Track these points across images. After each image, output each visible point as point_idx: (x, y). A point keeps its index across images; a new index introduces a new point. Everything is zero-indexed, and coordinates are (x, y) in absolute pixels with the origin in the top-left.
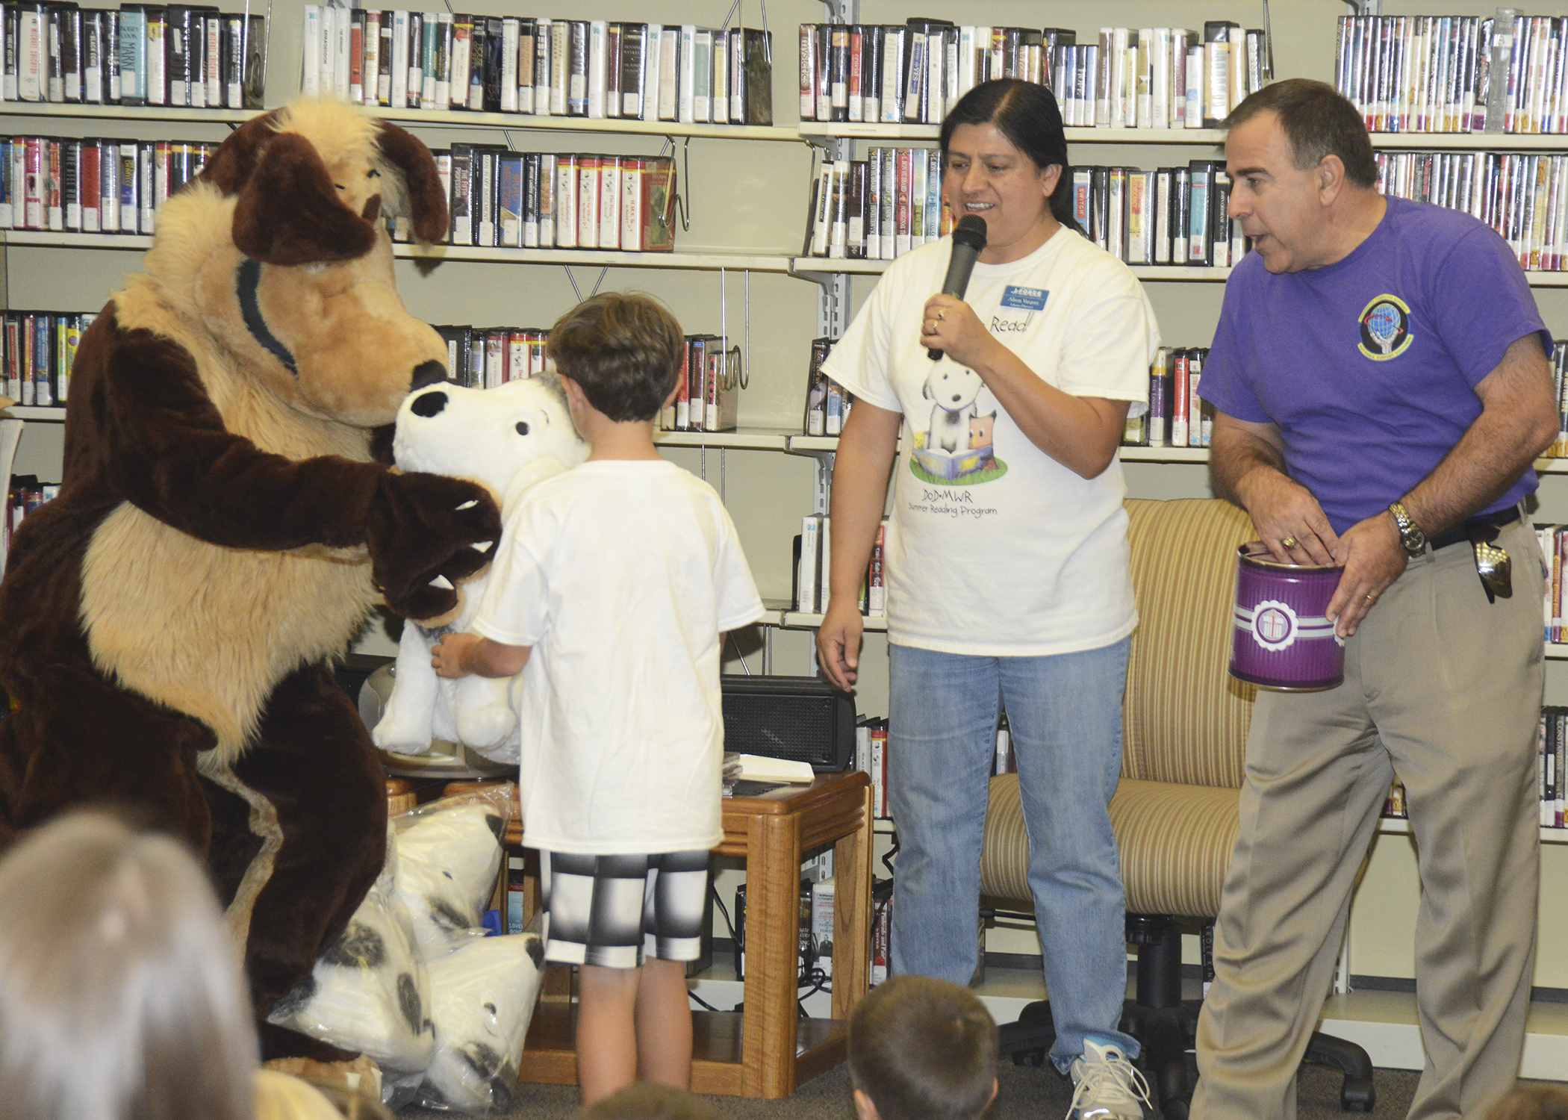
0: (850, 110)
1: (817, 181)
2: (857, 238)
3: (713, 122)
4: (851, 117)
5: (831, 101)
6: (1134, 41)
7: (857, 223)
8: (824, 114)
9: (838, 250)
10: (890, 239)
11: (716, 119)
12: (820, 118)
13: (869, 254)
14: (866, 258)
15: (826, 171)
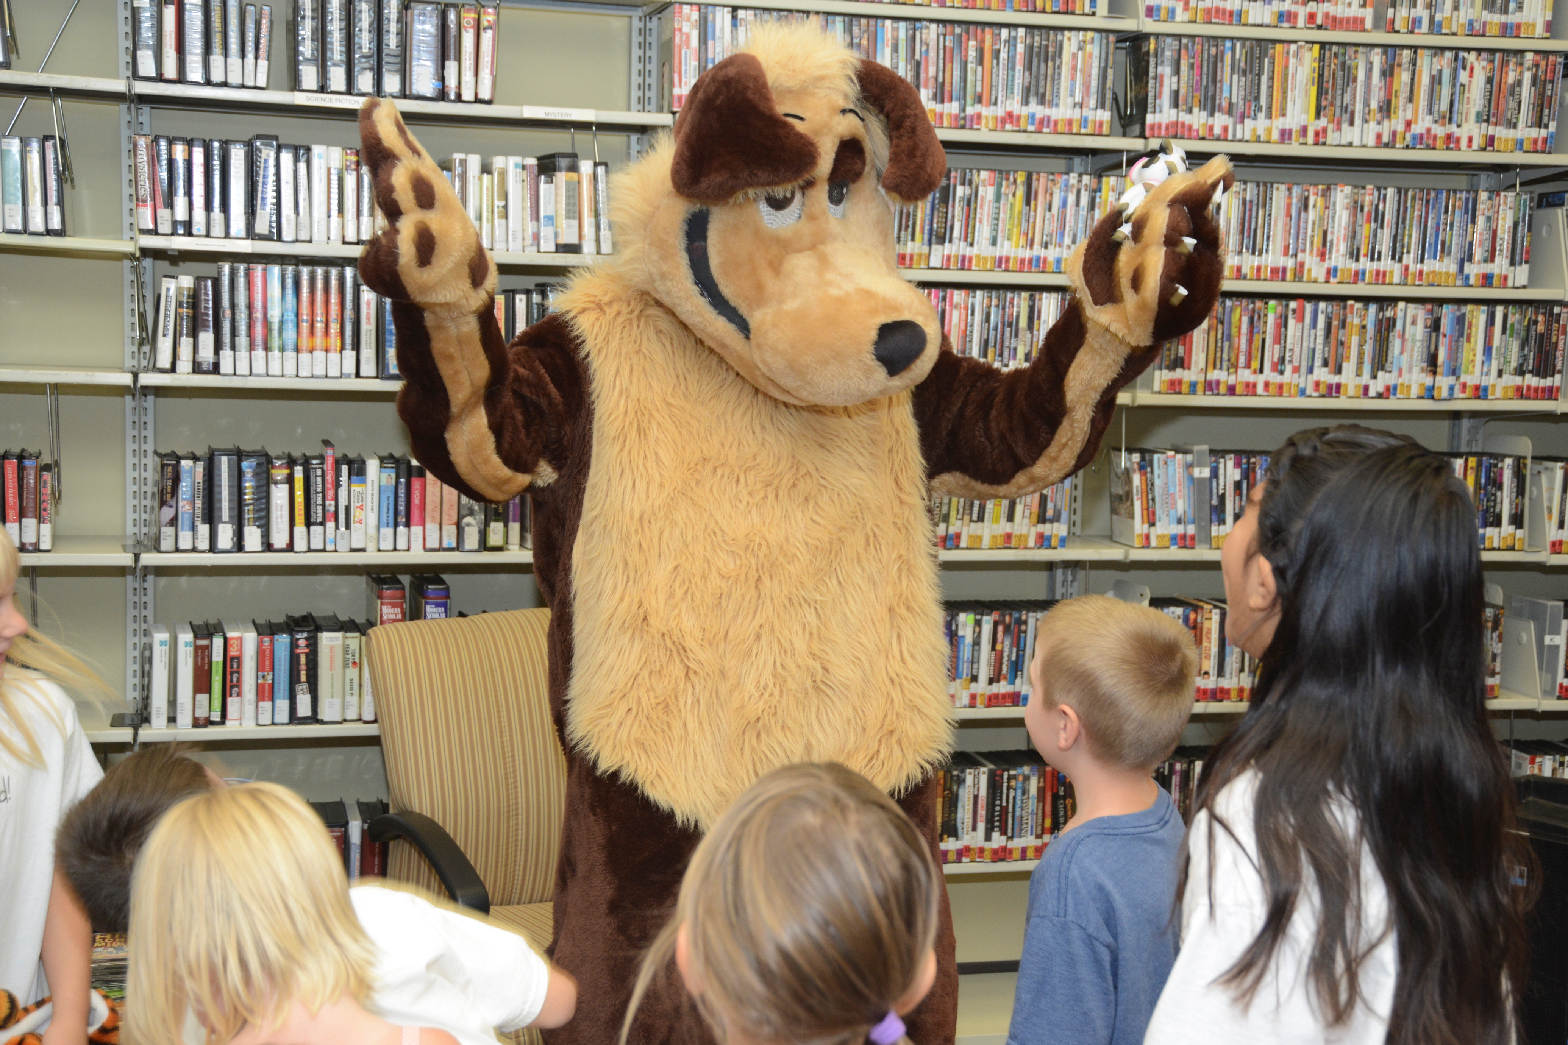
0: (194, 224)
1: (159, 296)
2: (206, 353)
3: (25, 231)
4: (195, 232)
5: (173, 214)
6: (486, 169)
7: (206, 338)
8: (165, 227)
9: (185, 364)
10: (243, 354)
11: (32, 228)
12: (160, 231)
13: (223, 370)
14: (219, 373)
15: (168, 285)
